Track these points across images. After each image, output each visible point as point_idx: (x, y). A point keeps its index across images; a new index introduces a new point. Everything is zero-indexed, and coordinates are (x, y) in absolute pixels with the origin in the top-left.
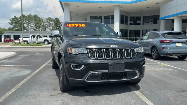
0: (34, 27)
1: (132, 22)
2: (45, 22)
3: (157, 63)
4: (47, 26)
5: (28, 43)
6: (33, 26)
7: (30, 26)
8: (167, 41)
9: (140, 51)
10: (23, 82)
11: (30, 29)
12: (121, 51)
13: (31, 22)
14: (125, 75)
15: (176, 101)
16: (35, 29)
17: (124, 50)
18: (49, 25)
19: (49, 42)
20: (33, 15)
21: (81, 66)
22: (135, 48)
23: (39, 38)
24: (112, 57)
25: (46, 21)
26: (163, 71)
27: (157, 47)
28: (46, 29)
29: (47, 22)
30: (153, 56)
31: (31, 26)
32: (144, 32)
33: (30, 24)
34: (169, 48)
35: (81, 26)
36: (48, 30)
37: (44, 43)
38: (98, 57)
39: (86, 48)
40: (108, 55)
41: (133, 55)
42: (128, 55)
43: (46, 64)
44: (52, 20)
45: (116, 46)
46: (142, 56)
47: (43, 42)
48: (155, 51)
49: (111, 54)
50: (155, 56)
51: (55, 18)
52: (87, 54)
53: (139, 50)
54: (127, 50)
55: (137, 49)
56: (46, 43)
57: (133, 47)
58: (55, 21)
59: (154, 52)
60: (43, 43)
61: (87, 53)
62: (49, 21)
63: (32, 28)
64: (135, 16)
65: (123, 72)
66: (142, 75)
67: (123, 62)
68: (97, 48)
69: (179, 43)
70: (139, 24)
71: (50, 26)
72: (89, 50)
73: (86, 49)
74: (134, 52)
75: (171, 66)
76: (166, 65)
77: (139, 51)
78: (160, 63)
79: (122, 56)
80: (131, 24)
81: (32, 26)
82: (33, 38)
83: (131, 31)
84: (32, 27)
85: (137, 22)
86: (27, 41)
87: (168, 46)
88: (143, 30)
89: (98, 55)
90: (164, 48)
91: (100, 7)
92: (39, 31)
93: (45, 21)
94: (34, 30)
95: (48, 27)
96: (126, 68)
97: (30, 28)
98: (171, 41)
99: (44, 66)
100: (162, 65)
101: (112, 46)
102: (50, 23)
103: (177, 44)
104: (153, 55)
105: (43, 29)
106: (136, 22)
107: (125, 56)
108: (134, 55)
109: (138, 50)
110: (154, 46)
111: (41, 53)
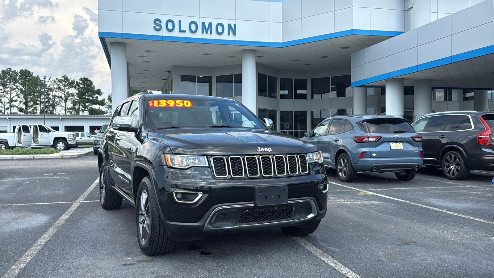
0: (21, 102)
1: (286, 92)
2: (51, 90)
3: (350, 189)
4: (57, 100)
5: (9, 148)
6: (19, 99)
7: (8, 101)
8: (370, 139)
9: (317, 161)
10: (42, 241)
11: (7, 109)
12: (280, 160)
13: (12, 89)
14: (287, 211)
15: (392, 262)
16: (24, 107)
17: (286, 159)
18: (63, 96)
19: (69, 143)
20: (18, 71)
21: (197, 195)
22: (306, 154)
23: (40, 133)
24: (261, 173)
25: (56, 86)
26: (366, 206)
27: (349, 153)
28: (54, 108)
29: (59, 88)
30: (340, 174)
31: (11, 101)
32: (315, 117)
33: (8, 96)
34: (374, 155)
35: (181, 105)
36: (59, 110)
37: (54, 146)
38: (233, 173)
39: (207, 156)
40: (253, 169)
41: (304, 169)
42: (293, 169)
43: (81, 200)
44: (73, 82)
45: (269, 150)
46: (321, 171)
47: (52, 143)
48: (344, 161)
49: (260, 167)
50: (345, 174)
51: (81, 79)
52: (209, 167)
53: (315, 158)
54: (292, 159)
55: (311, 155)
56: (61, 145)
57: (303, 153)
58: (82, 86)
59: (341, 165)
60: (52, 146)
61: (207, 165)
62: (63, 87)
63: (14, 106)
64: (294, 77)
65: (284, 205)
66: (322, 212)
67: (284, 183)
68: (229, 156)
69: (397, 142)
70: (303, 97)
71: (66, 100)
72: (212, 160)
73: (205, 157)
74: (305, 162)
75: (381, 195)
76: (370, 193)
77: (315, 161)
78: (357, 189)
79: (281, 170)
80: (283, 97)
81: (15, 101)
82: (23, 133)
83: (285, 116)
84: (13, 103)
85: (299, 92)
86: (7, 143)
87: (372, 149)
88: (312, 112)
89: (233, 170)
90: (363, 154)
91: (207, 54)
92: (34, 113)
93: (52, 87)
94: (21, 110)
95: (60, 102)
96: (290, 197)
97: (7, 106)
98: (379, 138)
99: (79, 204)
100: (362, 193)
101: (260, 150)
102: (66, 91)
103: (391, 144)
104: (341, 170)
105: (46, 107)
106: (296, 92)
107: (287, 171)
108: (306, 169)
109: (311, 157)
110: (342, 150)
111: (55, 172)
